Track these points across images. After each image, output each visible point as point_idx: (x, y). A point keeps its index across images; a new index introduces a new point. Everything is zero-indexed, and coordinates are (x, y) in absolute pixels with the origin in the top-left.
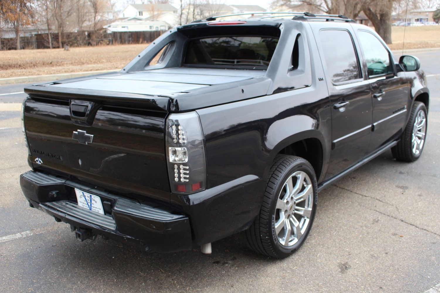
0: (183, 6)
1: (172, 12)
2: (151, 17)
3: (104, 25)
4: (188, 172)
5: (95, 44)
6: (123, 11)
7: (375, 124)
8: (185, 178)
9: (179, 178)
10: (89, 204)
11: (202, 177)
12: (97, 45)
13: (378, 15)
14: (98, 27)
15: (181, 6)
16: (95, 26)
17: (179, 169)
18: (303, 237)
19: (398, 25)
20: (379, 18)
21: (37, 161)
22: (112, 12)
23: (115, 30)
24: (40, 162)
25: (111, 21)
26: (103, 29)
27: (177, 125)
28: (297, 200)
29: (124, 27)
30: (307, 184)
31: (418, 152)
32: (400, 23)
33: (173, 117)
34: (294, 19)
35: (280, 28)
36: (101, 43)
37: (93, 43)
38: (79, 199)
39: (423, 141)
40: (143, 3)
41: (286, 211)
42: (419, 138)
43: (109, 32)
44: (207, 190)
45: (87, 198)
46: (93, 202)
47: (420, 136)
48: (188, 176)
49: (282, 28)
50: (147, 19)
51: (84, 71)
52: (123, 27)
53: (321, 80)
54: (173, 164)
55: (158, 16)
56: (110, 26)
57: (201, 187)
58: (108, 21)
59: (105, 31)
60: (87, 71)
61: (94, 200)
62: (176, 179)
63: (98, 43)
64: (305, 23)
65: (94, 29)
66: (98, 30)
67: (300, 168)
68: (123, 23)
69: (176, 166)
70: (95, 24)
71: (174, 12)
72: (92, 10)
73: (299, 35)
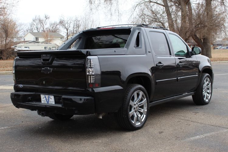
0: (69, 33)
1: (60, 39)
2: (45, 41)
3: (12, 46)
4: (94, 78)
5: (5, 58)
6: (24, 37)
7: (178, 78)
8: (93, 81)
9: (91, 81)
10: (48, 101)
11: (99, 82)
12: (6, 59)
13: (202, 40)
14: (8, 47)
15: (67, 34)
16: (5, 46)
17: (90, 77)
18: (143, 123)
19: (220, 49)
20: (203, 42)
21: (20, 86)
22: (16, 37)
23: (20, 49)
24: (22, 86)
25: (17, 43)
26: (10, 48)
27: (90, 60)
28: (139, 105)
29: (27, 47)
30: (144, 98)
31: (207, 100)
32: (221, 47)
33: (89, 57)
34: (137, 26)
35: (131, 29)
36: (10, 58)
37: (4, 58)
38: (42, 99)
39: (210, 95)
40: (39, 32)
41: (134, 108)
42: (208, 93)
43: (15, 50)
44: (101, 88)
45: (47, 98)
46: (50, 99)
47: (209, 92)
48: (94, 80)
49: (132, 30)
50: (42, 42)
51: (6, 71)
52: (25, 47)
53: (149, 52)
54: (88, 75)
55: (51, 40)
56: (16, 47)
57: (99, 86)
58: (14, 43)
59: (13, 50)
60: (8, 71)
61: (50, 98)
62: (89, 82)
63: (8, 58)
64: (142, 28)
65: (5, 48)
66: (7, 49)
67: (140, 89)
68: (26, 45)
69: (89, 76)
70: (6, 45)
71: (61, 38)
72: (4, 36)
73: (139, 33)
